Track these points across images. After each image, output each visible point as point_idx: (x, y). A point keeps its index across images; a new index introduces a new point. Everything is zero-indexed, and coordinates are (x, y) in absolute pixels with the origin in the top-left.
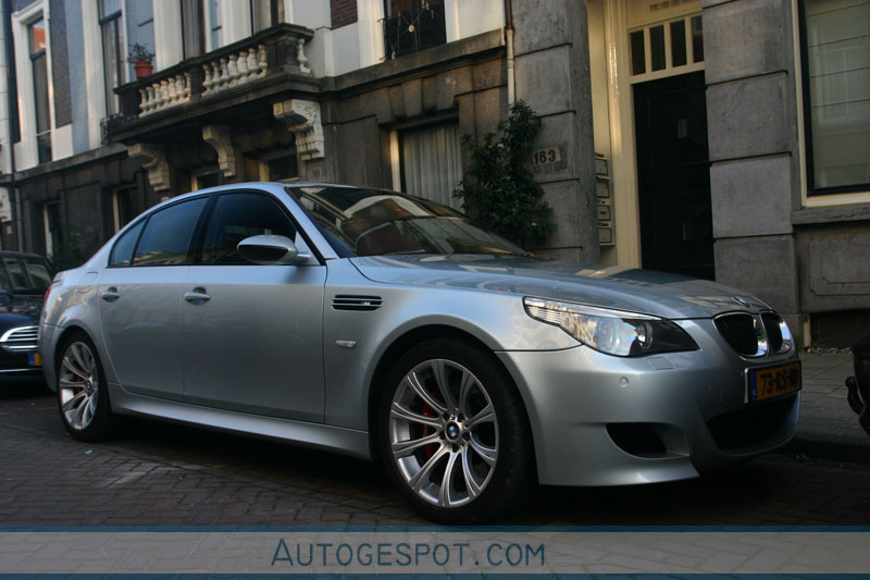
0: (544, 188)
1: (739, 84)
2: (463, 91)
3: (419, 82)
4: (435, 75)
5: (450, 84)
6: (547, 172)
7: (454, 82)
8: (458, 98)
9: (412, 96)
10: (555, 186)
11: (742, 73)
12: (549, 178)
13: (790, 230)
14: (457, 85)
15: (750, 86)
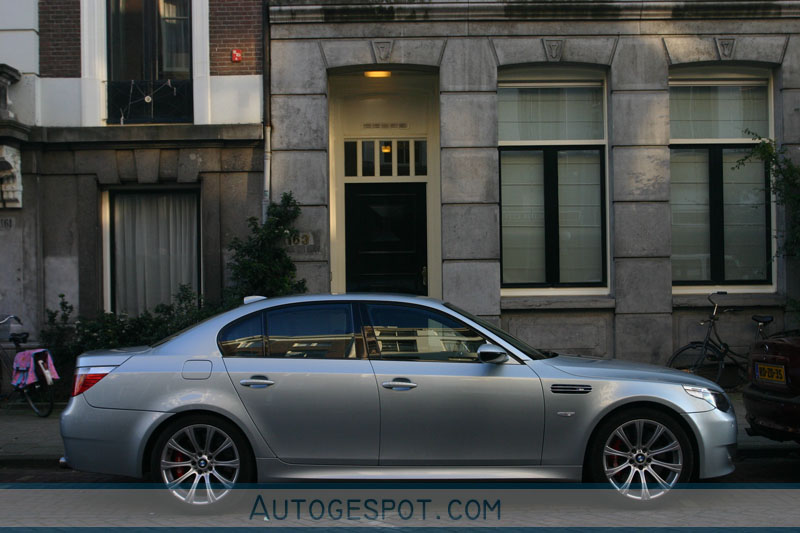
0: (296, 265)
1: (467, 207)
2: (210, 169)
3: (157, 152)
4: (178, 149)
5: (196, 161)
6: (299, 252)
7: (200, 160)
8: (202, 175)
9: (148, 165)
10: (307, 264)
11: (470, 200)
12: (301, 257)
13: (499, 313)
14: (203, 163)
15: (475, 210)
